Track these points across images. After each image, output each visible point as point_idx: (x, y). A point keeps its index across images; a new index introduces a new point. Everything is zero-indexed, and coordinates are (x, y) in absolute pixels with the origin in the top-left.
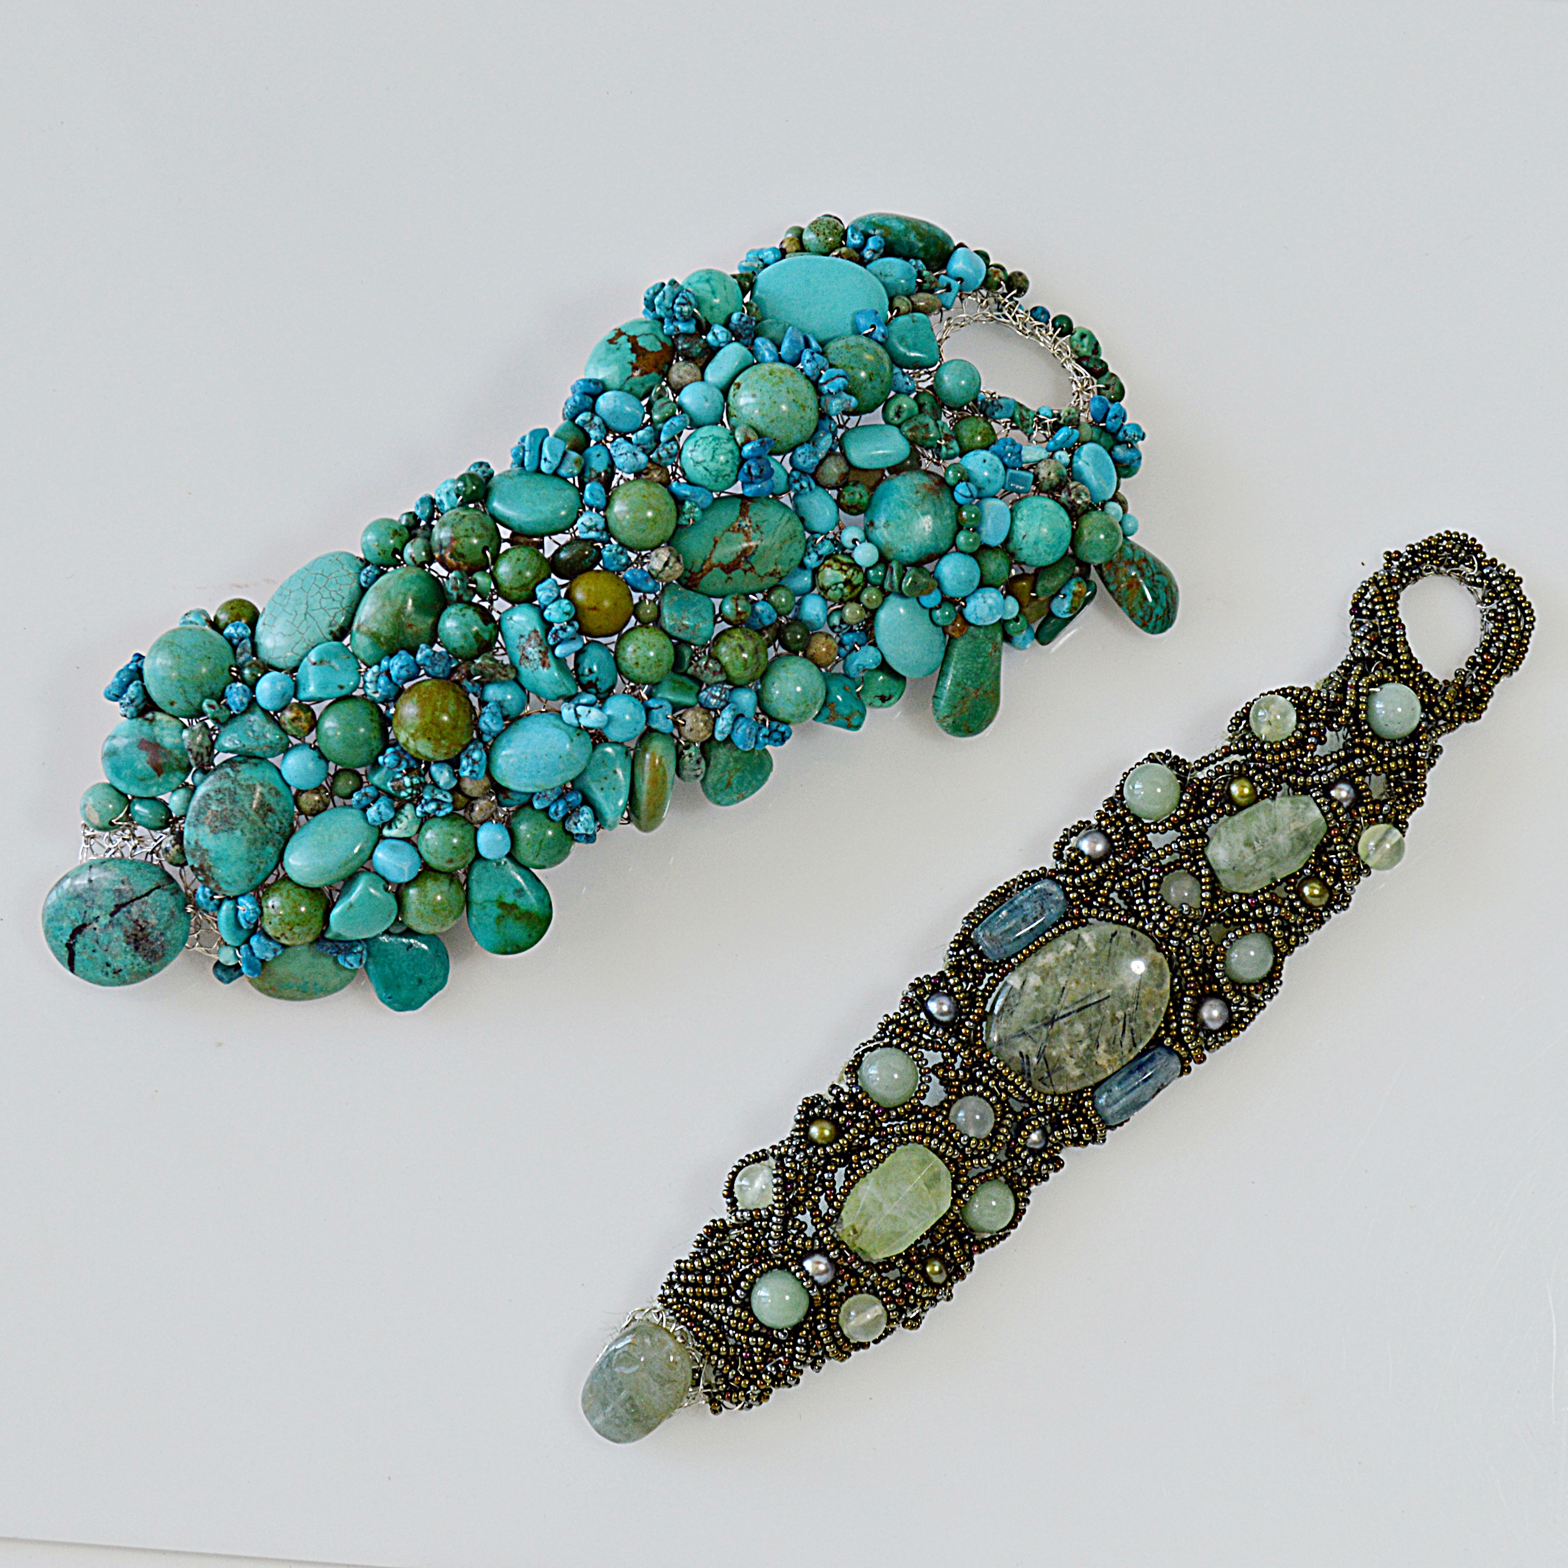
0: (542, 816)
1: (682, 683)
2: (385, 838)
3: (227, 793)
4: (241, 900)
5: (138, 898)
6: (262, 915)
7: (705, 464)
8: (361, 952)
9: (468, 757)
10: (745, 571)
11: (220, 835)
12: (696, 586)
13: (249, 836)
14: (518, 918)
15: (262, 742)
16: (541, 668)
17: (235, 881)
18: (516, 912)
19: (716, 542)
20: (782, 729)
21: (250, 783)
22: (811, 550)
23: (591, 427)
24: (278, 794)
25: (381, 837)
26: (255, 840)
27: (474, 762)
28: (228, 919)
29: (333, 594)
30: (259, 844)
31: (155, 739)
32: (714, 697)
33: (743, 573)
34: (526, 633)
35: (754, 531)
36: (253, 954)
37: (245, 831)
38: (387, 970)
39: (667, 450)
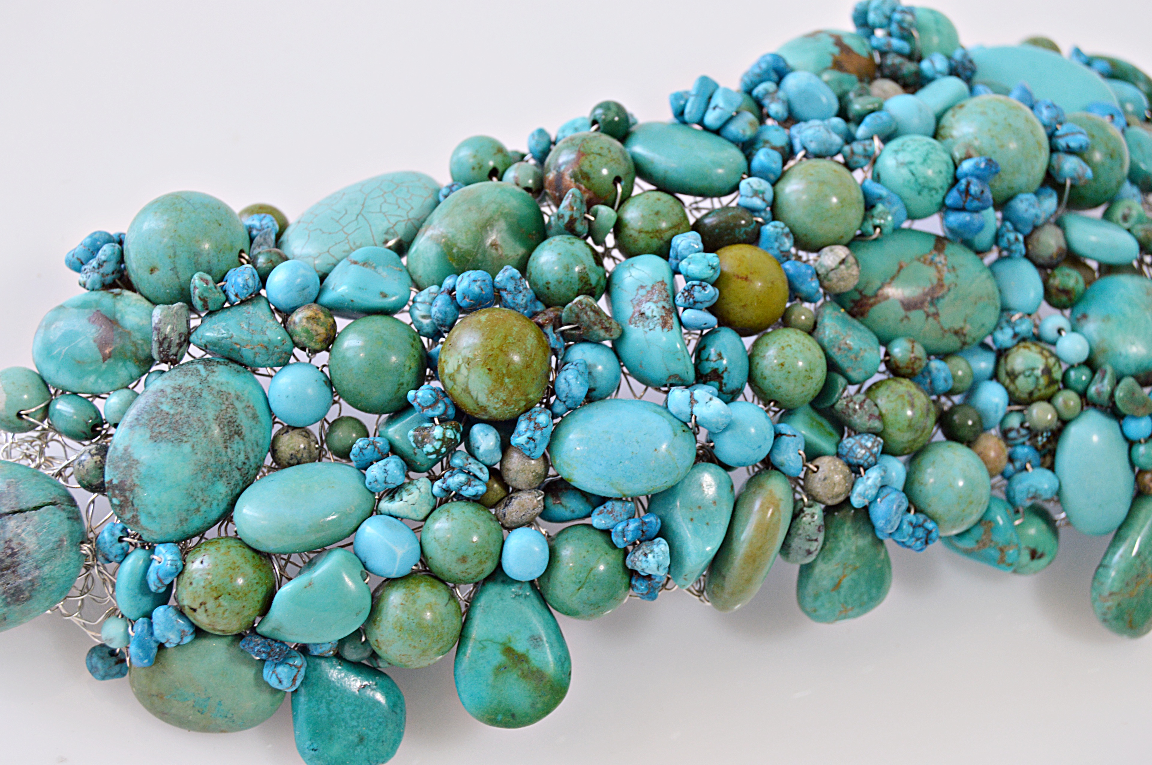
0: (599, 539)
1: (821, 425)
2: (379, 513)
3: (189, 394)
4: (160, 548)
5: (21, 511)
6: (180, 574)
7: (912, 167)
8: (298, 668)
9: (529, 419)
10: (928, 316)
11: (163, 445)
12: (862, 314)
13: (199, 456)
14: (524, 676)
15: (257, 338)
16: (659, 328)
17: (160, 516)
18: (525, 666)
19: (901, 268)
20: (930, 525)
21: (224, 389)
22: (1004, 324)
23: (773, 100)
24: (255, 417)
25: (374, 511)
26: (207, 466)
27: (538, 427)
28: (132, 573)
29: (400, 202)
30: (209, 475)
31: (114, 314)
32: (862, 446)
33: (924, 316)
34: (649, 284)
35: (949, 271)
36: (152, 634)
37: (198, 448)
38: (324, 711)
39: (864, 146)
